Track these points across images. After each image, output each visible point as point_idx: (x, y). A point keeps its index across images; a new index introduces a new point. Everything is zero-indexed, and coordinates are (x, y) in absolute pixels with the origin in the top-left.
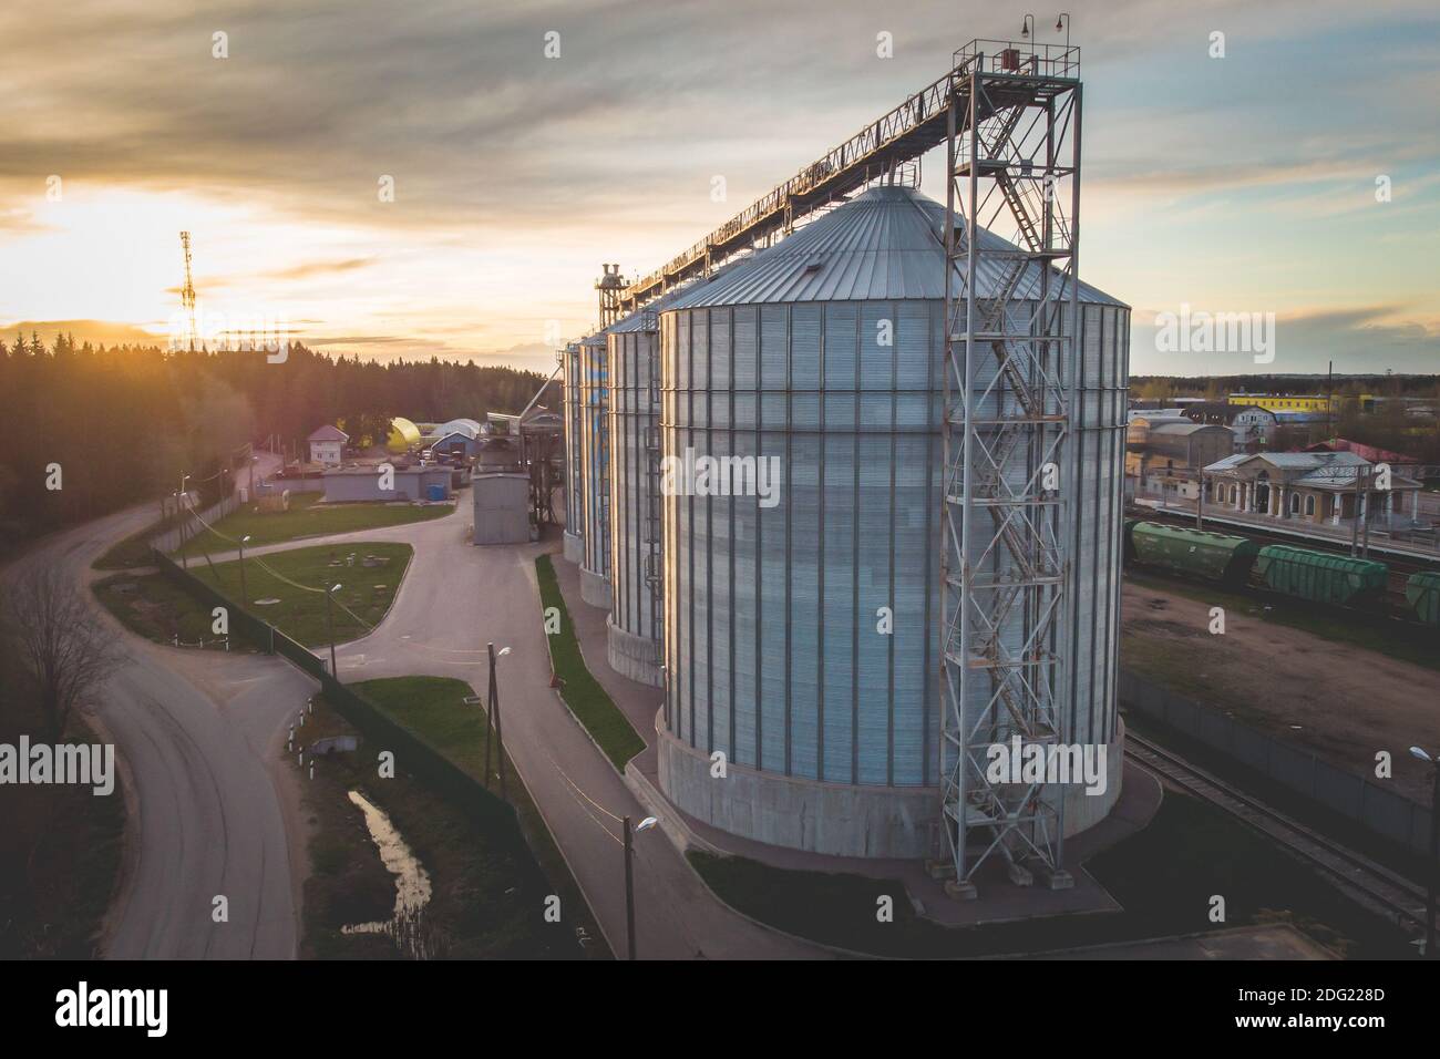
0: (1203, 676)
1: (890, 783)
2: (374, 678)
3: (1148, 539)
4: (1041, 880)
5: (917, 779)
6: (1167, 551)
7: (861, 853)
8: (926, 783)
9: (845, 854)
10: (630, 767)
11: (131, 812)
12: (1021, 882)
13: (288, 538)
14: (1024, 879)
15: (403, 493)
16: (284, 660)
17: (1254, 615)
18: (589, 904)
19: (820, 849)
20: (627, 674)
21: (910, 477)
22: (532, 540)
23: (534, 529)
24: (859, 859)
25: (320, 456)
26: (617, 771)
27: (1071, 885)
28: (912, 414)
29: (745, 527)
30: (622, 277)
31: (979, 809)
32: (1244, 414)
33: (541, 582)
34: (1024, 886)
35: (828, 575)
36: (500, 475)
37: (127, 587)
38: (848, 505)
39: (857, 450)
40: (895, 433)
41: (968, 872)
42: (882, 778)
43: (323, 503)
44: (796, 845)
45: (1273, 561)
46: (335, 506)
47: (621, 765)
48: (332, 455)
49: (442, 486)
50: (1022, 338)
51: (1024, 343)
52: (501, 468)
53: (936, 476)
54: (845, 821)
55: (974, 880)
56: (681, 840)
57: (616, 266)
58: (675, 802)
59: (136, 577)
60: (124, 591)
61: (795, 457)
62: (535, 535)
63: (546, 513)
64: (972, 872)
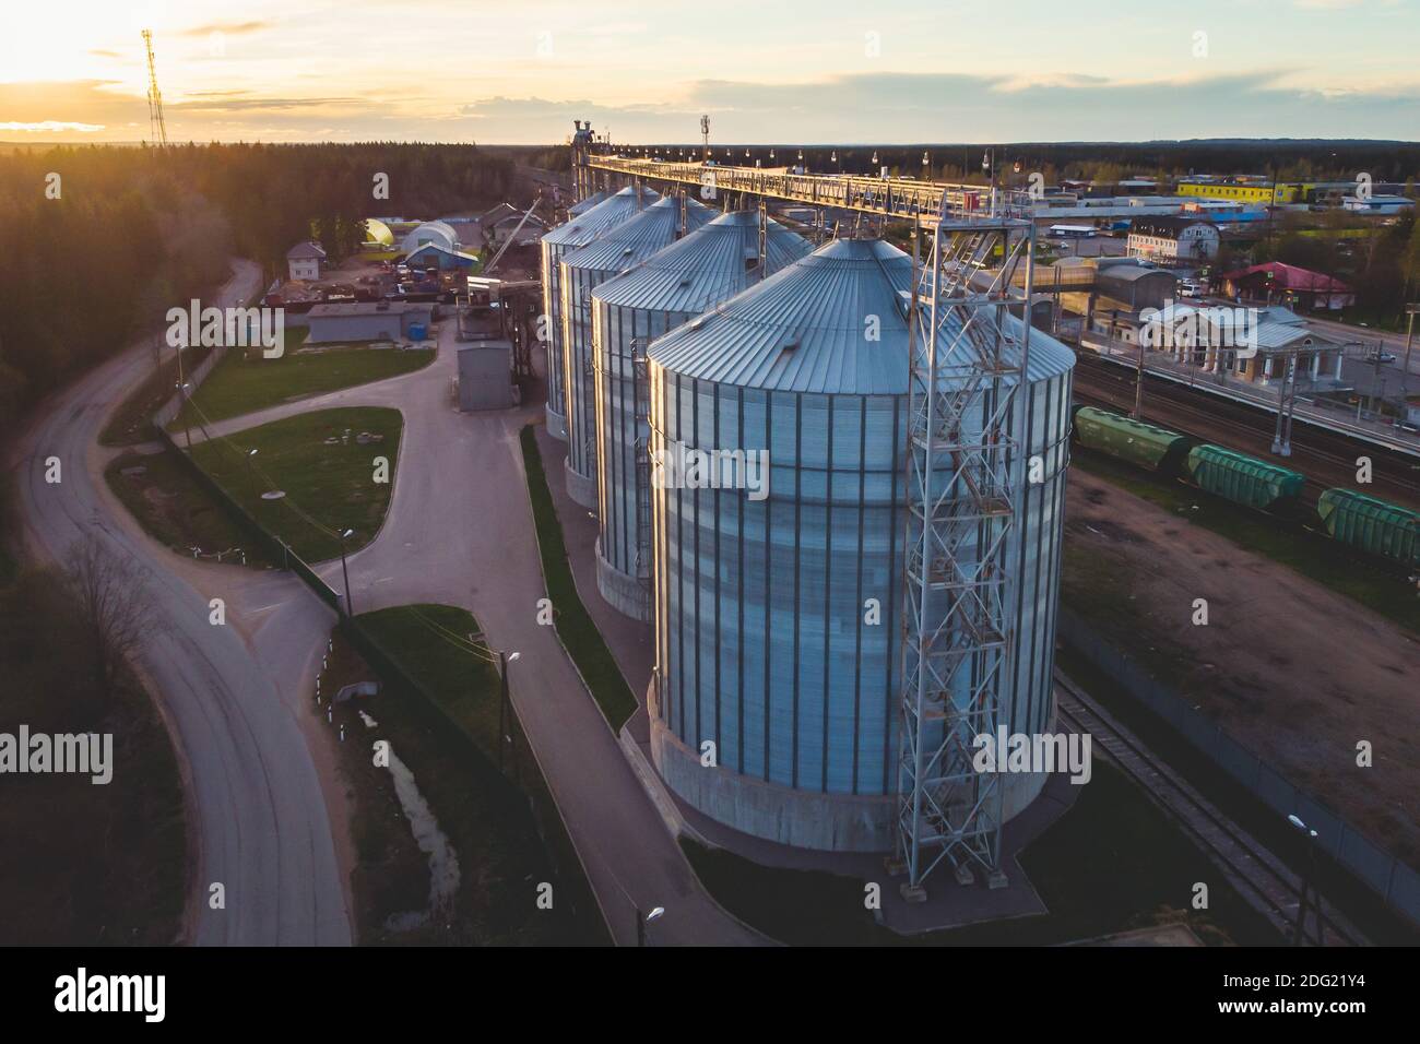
0: (1132, 598)
1: (855, 791)
2: (385, 607)
3: (1090, 425)
4: (981, 880)
5: (879, 789)
6: (1107, 439)
7: (829, 847)
8: (885, 792)
9: (815, 847)
10: (624, 731)
11: (186, 782)
12: (965, 882)
13: (280, 400)
14: (966, 878)
15: (385, 333)
16: (297, 579)
17: (1182, 515)
18: (600, 905)
19: (796, 842)
20: (616, 605)
21: (876, 544)
22: (515, 405)
23: (515, 391)
24: (829, 852)
25: (298, 272)
26: (613, 731)
27: (1006, 885)
28: (878, 490)
29: (730, 572)
30: (593, 132)
31: (930, 823)
32: (1190, 229)
33: (527, 468)
34: (966, 886)
35: (802, 623)
36: (483, 345)
37: (139, 469)
38: (821, 564)
39: (829, 518)
40: (862, 506)
41: (921, 875)
42: (848, 788)
43: (309, 345)
44: (773, 837)
45: (1203, 463)
46: (320, 350)
47: (617, 728)
48: (310, 272)
49: (422, 327)
50: (975, 448)
51: (977, 452)
52: (482, 336)
53: (899, 543)
54: (816, 822)
55: (925, 886)
56: (674, 823)
57: (587, 125)
58: (668, 782)
59: (144, 457)
60: (134, 474)
61: (773, 520)
62: (517, 399)
63: (525, 369)
64: (923, 877)
